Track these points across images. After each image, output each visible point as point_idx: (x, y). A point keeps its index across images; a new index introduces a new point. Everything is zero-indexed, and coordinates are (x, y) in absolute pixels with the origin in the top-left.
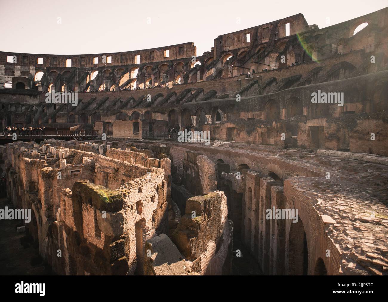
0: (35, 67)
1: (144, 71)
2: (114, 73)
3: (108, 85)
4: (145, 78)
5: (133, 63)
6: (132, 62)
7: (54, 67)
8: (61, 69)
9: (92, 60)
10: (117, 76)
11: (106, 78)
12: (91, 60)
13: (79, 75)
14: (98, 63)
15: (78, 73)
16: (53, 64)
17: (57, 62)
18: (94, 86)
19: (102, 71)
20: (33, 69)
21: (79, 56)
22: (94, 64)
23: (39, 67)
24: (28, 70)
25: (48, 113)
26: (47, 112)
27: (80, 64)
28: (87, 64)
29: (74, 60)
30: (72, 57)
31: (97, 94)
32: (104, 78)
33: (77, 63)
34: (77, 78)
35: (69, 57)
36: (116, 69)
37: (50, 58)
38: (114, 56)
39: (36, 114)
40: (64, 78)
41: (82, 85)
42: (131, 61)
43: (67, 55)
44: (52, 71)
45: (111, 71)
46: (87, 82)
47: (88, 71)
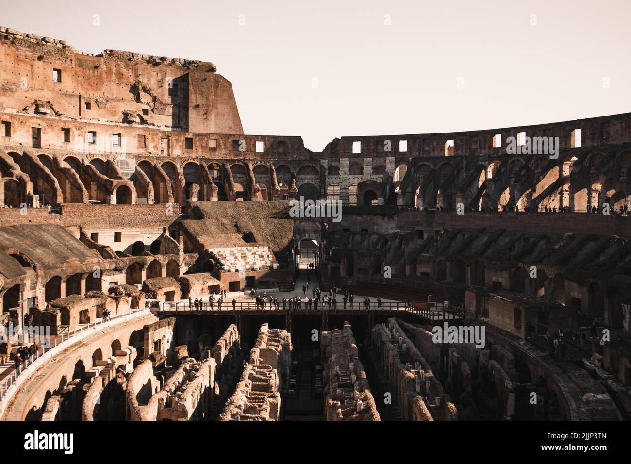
0: (394, 158)
1: (586, 163)
2: (530, 165)
3: (516, 192)
4: (591, 176)
5: (568, 145)
6: (566, 144)
7: (425, 156)
8: (436, 159)
9: (491, 141)
10: (536, 172)
11: (515, 174)
12: (488, 141)
13: (466, 170)
14: (500, 146)
15: (466, 165)
16: (424, 151)
17: (429, 147)
18: (490, 195)
19: (507, 161)
20: (391, 162)
21: (468, 135)
22: (495, 148)
23: (401, 157)
24: (384, 164)
25: (406, 252)
26: (406, 250)
27: (470, 148)
28: (481, 148)
29: (459, 142)
30: (455, 137)
31: (491, 215)
32: (512, 175)
33: (464, 147)
34: (464, 174)
35: (449, 136)
36: (532, 160)
37: (418, 141)
38: (530, 131)
39: (387, 255)
40: (442, 176)
41: (470, 193)
42: (564, 142)
43: (447, 133)
44: (421, 163)
45: (524, 162)
46: (480, 184)
47: (482, 161)
